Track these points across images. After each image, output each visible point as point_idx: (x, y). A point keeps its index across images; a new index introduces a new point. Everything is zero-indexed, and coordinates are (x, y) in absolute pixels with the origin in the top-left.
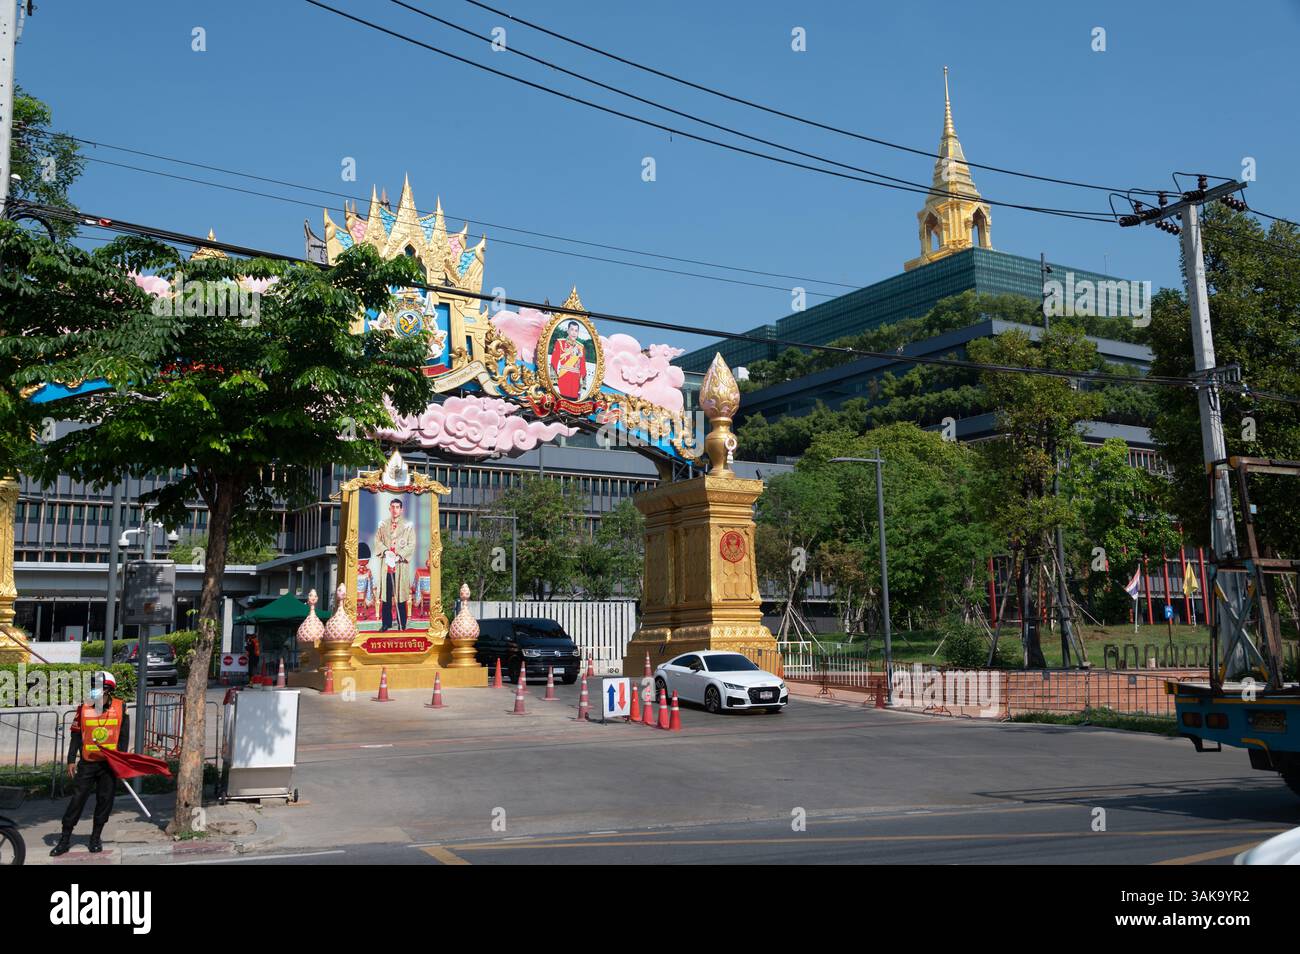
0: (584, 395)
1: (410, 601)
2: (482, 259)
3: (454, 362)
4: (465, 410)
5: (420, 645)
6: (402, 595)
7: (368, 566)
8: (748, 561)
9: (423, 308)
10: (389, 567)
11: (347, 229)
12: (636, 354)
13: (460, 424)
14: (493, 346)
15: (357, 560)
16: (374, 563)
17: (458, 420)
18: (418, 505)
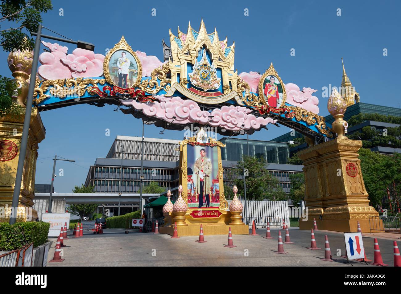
0: (279, 106)
1: (210, 194)
2: (234, 51)
3: (225, 91)
4: (230, 111)
5: (216, 214)
6: (207, 191)
7: (192, 178)
8: (359, 177)
9: (211, 69)
10: (201, 178)
11: (179, 37)
12: (298, 91)
13: (228, 117)
14: (240, 85)
15: (187, 175)
16: (194, 177)
17: (228, 115)
18: (212, 152)
